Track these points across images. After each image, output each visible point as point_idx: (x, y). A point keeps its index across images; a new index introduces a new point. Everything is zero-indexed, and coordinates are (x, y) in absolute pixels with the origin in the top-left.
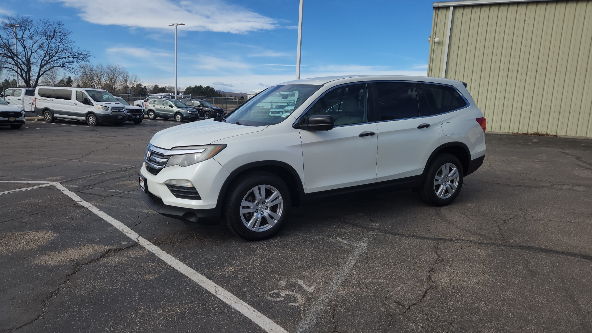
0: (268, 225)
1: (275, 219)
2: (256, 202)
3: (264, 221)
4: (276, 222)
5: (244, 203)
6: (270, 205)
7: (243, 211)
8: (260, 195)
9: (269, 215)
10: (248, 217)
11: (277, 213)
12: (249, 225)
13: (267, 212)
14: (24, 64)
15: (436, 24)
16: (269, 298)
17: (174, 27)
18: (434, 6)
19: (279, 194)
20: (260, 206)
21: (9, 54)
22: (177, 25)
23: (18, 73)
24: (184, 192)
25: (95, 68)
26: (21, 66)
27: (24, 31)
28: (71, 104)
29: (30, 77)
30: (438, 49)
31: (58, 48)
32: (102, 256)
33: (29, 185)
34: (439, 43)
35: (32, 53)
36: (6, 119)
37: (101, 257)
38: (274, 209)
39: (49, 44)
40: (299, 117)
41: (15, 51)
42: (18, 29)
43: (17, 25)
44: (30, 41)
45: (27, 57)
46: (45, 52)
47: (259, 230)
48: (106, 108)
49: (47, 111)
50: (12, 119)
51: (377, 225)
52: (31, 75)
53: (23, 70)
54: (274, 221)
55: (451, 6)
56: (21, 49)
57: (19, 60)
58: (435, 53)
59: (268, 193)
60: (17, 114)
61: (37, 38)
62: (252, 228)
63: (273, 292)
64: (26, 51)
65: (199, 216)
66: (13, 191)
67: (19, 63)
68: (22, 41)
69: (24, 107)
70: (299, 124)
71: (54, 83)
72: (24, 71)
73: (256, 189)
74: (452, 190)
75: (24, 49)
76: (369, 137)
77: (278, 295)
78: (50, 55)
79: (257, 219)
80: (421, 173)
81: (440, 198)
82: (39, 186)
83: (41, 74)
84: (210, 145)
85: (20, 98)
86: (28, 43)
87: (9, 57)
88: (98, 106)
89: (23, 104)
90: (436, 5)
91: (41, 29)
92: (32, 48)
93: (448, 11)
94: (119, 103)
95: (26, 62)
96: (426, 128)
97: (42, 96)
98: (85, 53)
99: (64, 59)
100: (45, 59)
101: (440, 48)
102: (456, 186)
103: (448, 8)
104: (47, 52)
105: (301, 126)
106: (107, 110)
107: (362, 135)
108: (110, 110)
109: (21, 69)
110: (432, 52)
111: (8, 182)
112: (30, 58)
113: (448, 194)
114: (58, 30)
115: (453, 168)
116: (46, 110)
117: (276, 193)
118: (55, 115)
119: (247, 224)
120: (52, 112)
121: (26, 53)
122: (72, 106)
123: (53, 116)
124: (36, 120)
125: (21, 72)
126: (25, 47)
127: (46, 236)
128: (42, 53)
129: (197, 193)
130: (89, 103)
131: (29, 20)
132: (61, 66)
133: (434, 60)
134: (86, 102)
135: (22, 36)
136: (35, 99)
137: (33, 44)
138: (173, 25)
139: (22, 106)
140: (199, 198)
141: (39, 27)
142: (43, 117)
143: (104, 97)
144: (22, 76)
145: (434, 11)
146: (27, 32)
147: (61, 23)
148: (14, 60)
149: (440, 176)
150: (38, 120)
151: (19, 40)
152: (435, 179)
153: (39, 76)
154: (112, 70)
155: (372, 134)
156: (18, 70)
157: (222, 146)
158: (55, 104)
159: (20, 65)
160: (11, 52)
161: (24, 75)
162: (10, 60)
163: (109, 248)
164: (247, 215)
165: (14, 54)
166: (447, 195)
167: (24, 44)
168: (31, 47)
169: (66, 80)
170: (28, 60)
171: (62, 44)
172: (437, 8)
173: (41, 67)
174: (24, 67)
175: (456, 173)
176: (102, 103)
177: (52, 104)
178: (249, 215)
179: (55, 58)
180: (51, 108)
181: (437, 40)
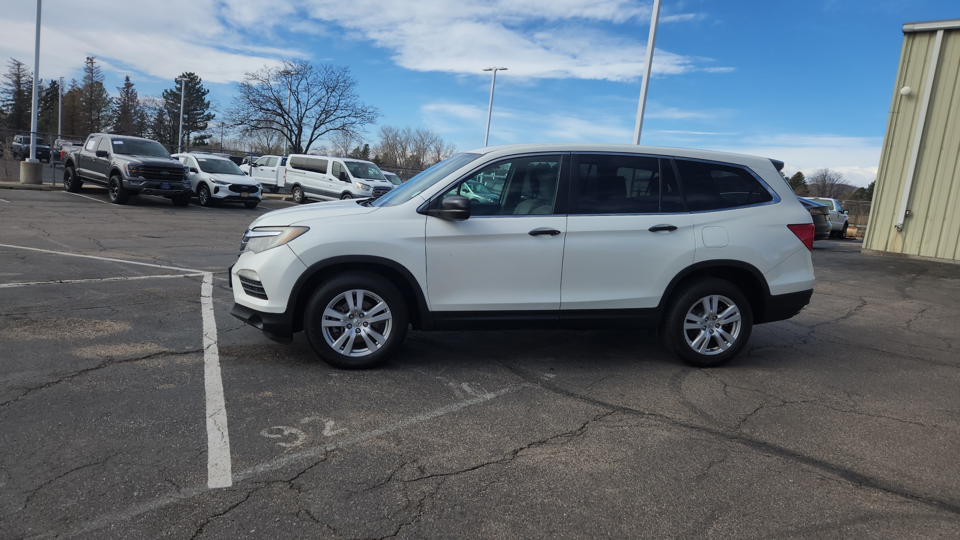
0: (367, 349)
1: (379, 343)
2: (348, 314)
3: (360, 343)
4: (379, 346)
5: (329, 312)
6: (371, 320)
7: (325, 323)
8: (355, 304)
9: (369, 335)
10: (336, 332)
11: (384, 334)
12: (335, 345)
13: (365, 331)
14: (295, 124)
15: (907, 62)
16: (264, 433)
17: (492, 72)
18: (904, 31)
19: (386, 306)
20: (355, 320)
21: (279, 111)
22: (496, 70)
23: (287, 137)
24: (252, 288)
25: (400, 132)
26: (291, 127)
27: (300, 80)
28: (325, 179)
29: (300, 142)
30: (907, 107)
31: (337, 104)
32: (148, 357)
33: (178, 272)
34: (910, 96)
35: (306, 110)
36: (238, 194)
37: (144, 358)
38: (378, 327)
39: (329, 98)
40: (430, 198)
41: (286, 107)
42: (294, 77)
43: (292, 73)
44: (306, 94)
45: (300, 115)
46: (322, 109)
47: (352, 354)
48: (367, 187)
49: (297, 188)
50: (245, 195)
51: (552, 376)
52: (301, 140)
53: (294, 132)
54: (377, 345)
55: (940, 29)
56: (294, 104)
57: (290, 119)
58: (900, 114)
59: (369, 303)
60: (253, 189)
61: (315, 90)
62: (340, 350)
63: (279, 427)
64: (299, 107)
65: (265, 321)
66: (152, 277)
67: (289, 122)
68: (296, 94)
69: (277, 182)
70: (428, 209)
71: (346, 152)
72: (295, 134)
73: (348, 295)
74: (728, 342)
75: (298, 104)
76: (549, 236)
77: (280, 431)
78: (326, 112)
79: (348, 338)
80: (655, 304)
81: (698, 353)
82: (185, 275)
83: (314, 138)
84: (289, 226)
85: (275, 168)
86: (303, 97)
87: (279, 115)
88: (357, 184)
89: (277, 178)
90: (908, 27)
91: (321, 78)
92: (308, 103)
93: (932, 39)
94: (387, 180)
95: (297, 123)
96: (667, 232)
97: (294, 168)
98: (371, 110)
99: (343, 118)
100: (322, 118)
101: (911, 105)
102: (734, 336)
103: (933, 32)
104: (324, 110)
105: (430, 211)
106: (368, 190)
107: (535, 233)
108: (372, 189)
109: (291, 131)
110: (895, 113)
111: (159, 266)
112: (303, 116)
113: (717, 348)
114: (341, 79)
115: (728, 305)
116: (297, 185)
117: (381, 304)
118: (306, 194)
119: (333, 343)
120: (303, 189)
121: (300, 110)
122: (326, 183)
123: (303, 194)
124: (284, 199)
125: (291, 136)
126: (298, 102)
127: (118, 327)
128: (317, 109)
129: (262, 289)
130: (346, 178)
131: (309, 66)
132: (341, 128)
133: (897, 127)
134: (343, 177)
135: (297, 88)
136: (286, 170)
137: (309, 98)
138: (490, 70)
139: (275, 180)
140: (264, 297)
141: (319, 74)
142: (291, 196)
143: (369, 171)
144: (290, 140)
145: (905, 38)
146: (304, 82)
147: (346, 70)
148: (284, 119)
149: (701, 316)
150: (287, 199)
151: (292, 93)
152: (686, 318)
153: (311, 142)
154: (423, 136)
155: (554, 233)
156: (287, 133)
157: (302, 230)
158: (307, 179)
159: (291, 125)
160: (281, 106)
161: (294, 139)
162: (278, 118)
163: (166, 349)
164: (335, 331)
165: (284, 111)
166: (713, 350)
167: (297, 98)
168: (306, 102)
169: (362, 150)
170: (300, 120)
171: (343, 98)
172: (912, 34)
173: (315, 129)
174: (295, 128)
175: (735, 313)
176: (363, 181)
177: (304, 178)
178: (339, 331)
179: (333, 117)
180: (302, 184)
181: (905, 90)
